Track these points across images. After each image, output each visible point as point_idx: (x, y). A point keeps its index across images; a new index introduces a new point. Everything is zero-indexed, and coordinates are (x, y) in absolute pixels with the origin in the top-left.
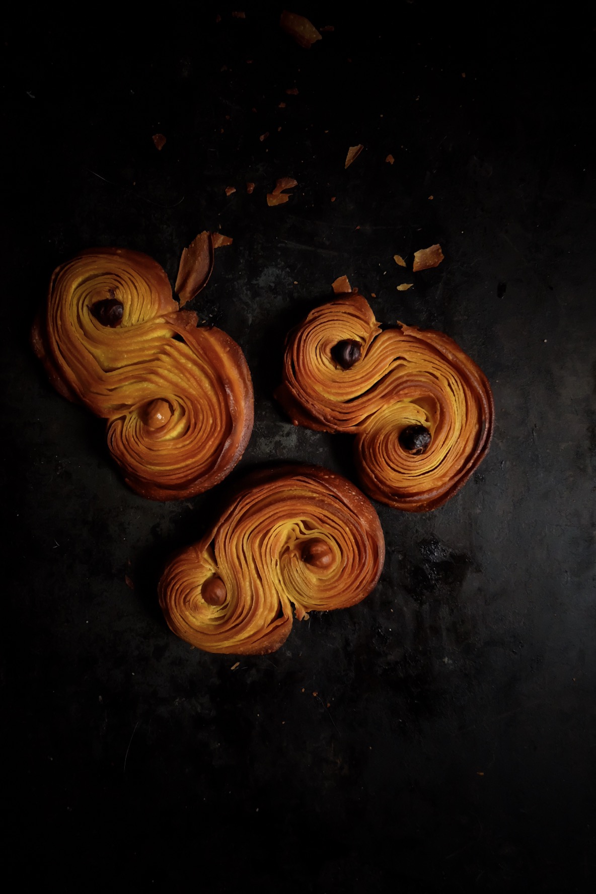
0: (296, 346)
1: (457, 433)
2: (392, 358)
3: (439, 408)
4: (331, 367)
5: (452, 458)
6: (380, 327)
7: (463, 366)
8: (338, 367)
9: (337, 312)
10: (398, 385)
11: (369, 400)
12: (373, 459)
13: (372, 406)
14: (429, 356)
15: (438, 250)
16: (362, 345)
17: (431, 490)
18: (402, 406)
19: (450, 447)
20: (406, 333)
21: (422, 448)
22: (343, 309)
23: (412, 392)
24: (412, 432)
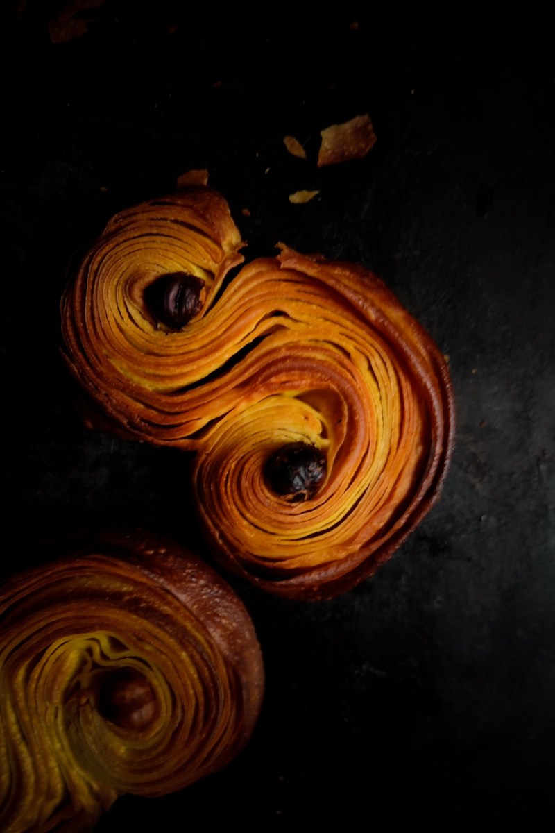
0: (79, 282)
1: (379, 462)
2: (263, 312)
3: (346, 412)
4: (146, 325)
5: (369, 508)
6: (242, 251)
7: (397, 334)
8: (159, 326)
9: (161, 219)
10: (269, 366)
11: (214, 391)
12: (216, 504)
13: (218, 402)
14: (332, 312)
15: (366, 126)
16: (204, 285)
17: (325, 566)
18: (277, 404)
19: (365, 488)
20: (284, 265)
21: (305, 492)
22: (172, 213)
23: (295, 380)
24: (286, 460)
